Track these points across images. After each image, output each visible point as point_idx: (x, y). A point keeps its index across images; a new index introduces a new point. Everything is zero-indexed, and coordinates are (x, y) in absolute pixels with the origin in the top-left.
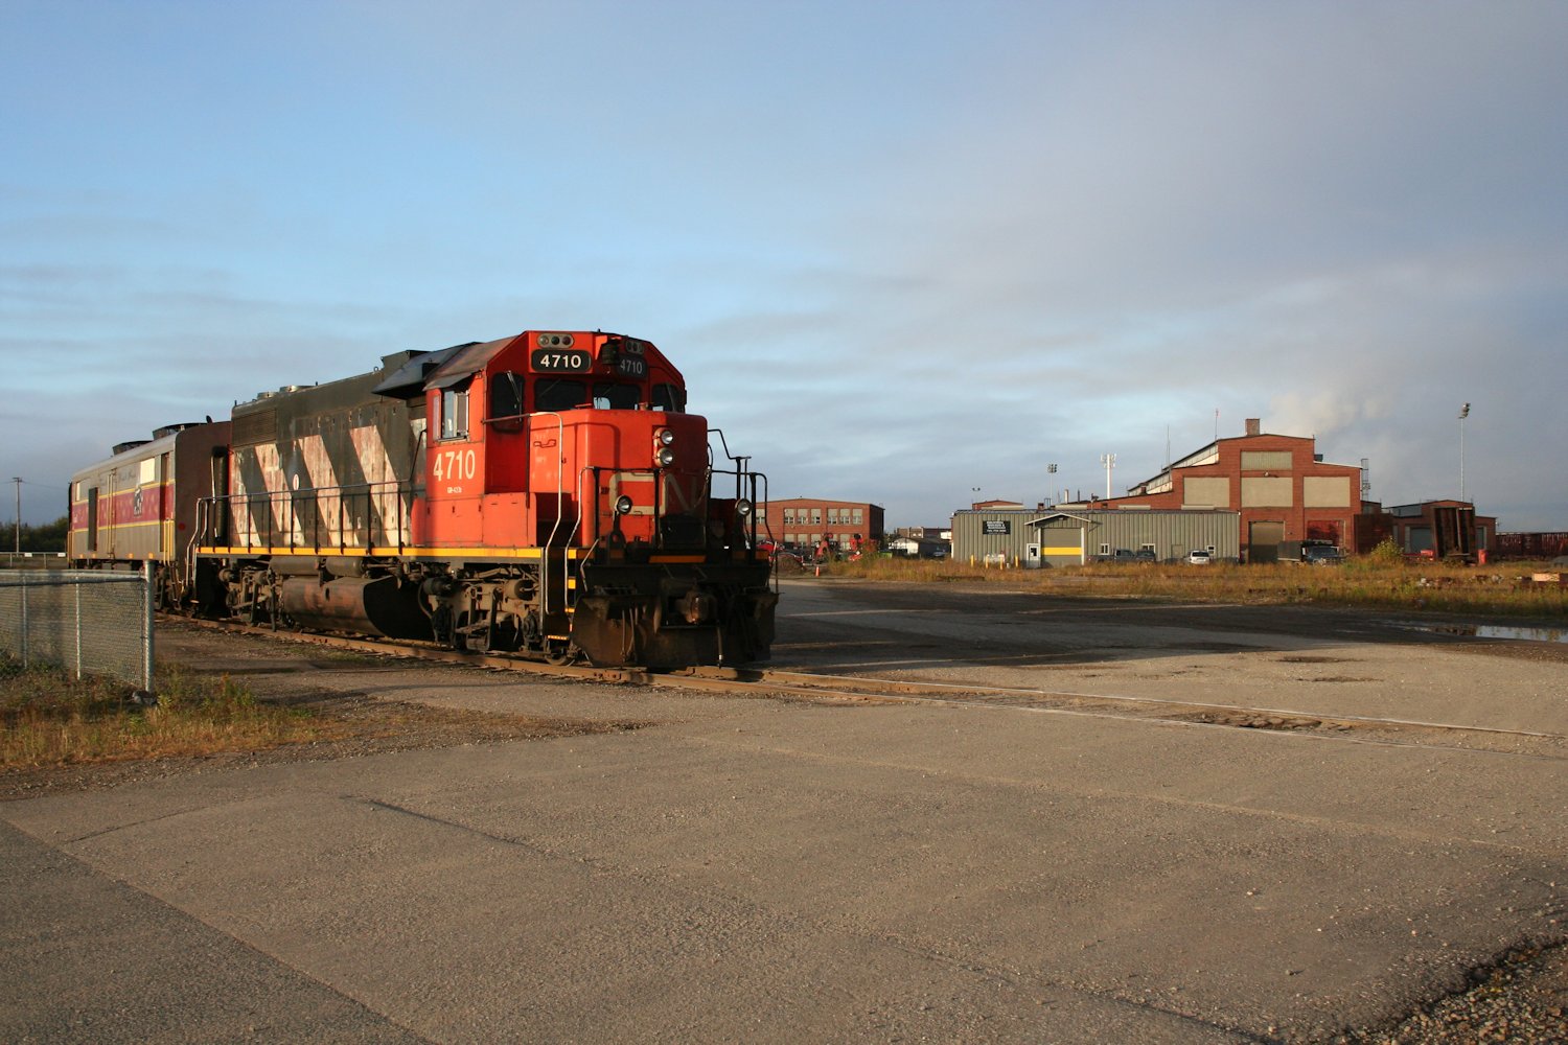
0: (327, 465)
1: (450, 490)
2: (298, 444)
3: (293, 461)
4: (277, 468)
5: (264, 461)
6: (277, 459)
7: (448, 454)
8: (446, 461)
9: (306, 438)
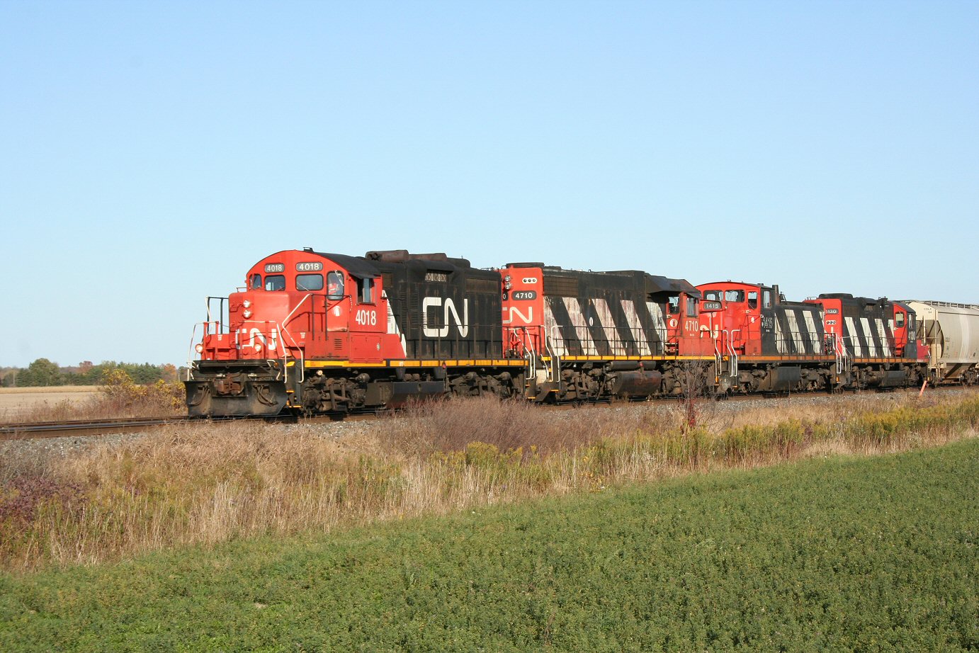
0: (609, 315)
1: (691, 335)
2: (592, 302)
3: (588, 311)
4: (579, 312)
5: (569, 307)
6: (578, 307)
7: (690, 322)
8: (689, 324)
9: (597, 300)
